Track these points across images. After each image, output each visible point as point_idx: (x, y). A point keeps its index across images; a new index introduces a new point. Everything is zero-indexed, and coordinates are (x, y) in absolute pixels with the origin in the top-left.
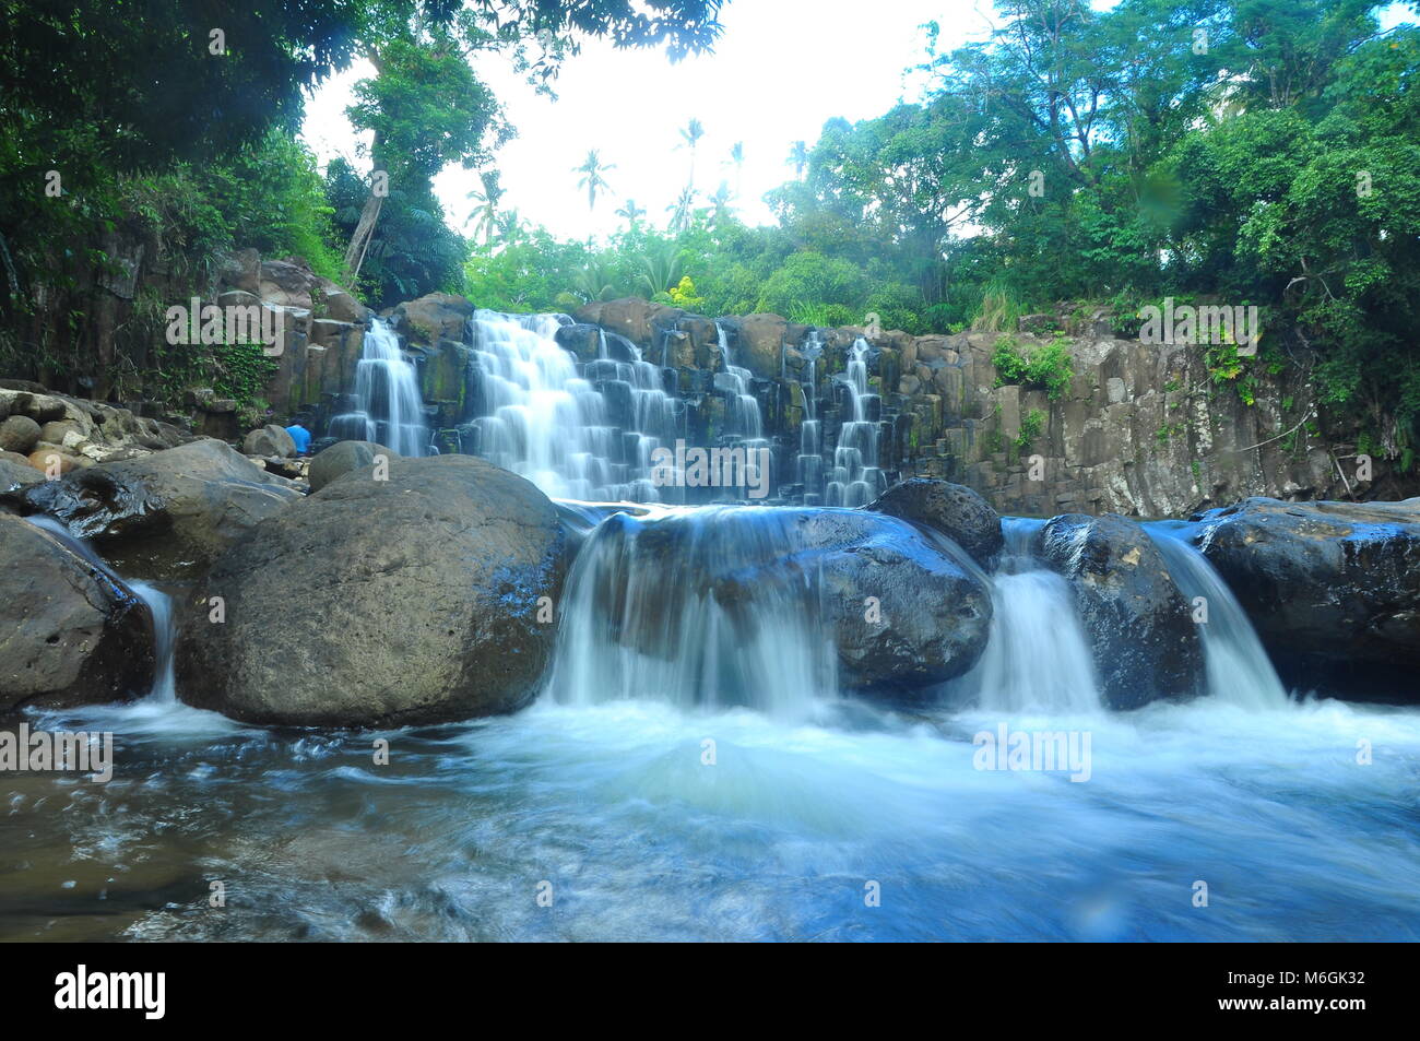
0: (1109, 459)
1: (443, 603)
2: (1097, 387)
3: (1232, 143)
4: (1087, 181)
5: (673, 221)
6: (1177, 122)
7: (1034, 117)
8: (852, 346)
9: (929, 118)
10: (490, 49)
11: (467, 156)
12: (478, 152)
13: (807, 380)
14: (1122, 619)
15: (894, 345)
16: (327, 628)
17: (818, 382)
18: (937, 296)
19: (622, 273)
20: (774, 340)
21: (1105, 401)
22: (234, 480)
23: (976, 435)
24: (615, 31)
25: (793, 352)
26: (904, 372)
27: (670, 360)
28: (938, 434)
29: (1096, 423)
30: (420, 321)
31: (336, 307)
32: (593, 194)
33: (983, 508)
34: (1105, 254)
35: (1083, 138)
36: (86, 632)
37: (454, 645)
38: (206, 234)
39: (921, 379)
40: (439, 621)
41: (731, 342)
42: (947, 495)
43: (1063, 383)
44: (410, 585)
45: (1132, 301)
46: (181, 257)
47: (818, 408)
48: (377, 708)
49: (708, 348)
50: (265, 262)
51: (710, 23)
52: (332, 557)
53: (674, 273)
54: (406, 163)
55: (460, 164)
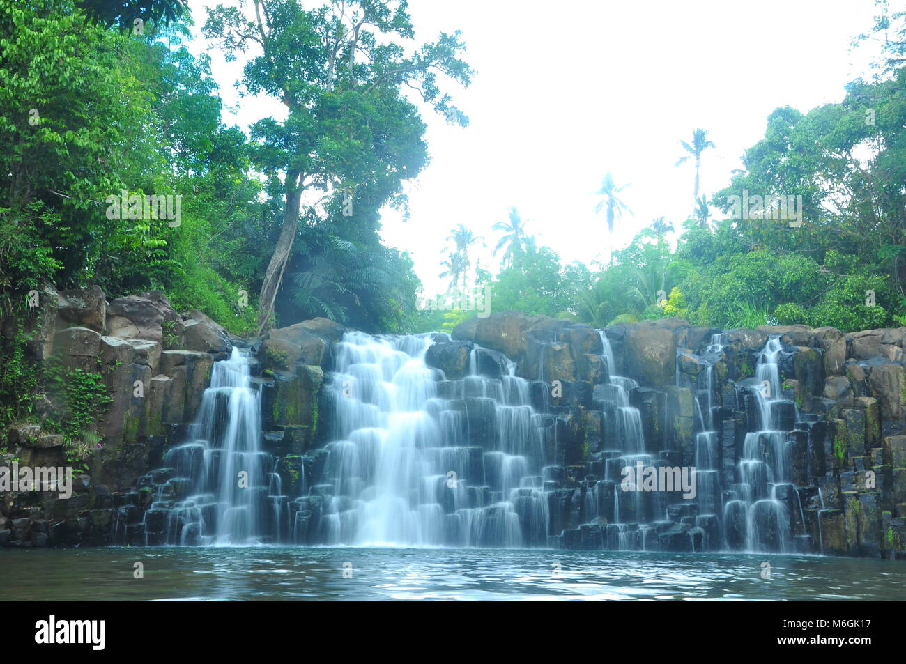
8: (763, 346)
13: (704, 387)
15: (817, 343)
20: (663, 346)
25: (688, 356)
26: (832, 373)
27: (546, 373)
28: (874, 443)
30: (278, 347)
31: (191, 337)
39: (852, 380)
41: (616, 350)
49: (588, 359)
53: (666, 285)
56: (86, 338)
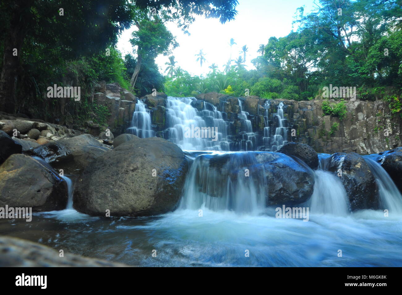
0: (359, 137)
1: (149, 180)
2: (355, 115)
3: (397, 39)
4: (350, 53)
5: (225, 69)
6: (378, 34)
7: (333, 34)
8: (279, 104)
9: (301, 36)
10: (171, 21)
11: (165, 52)
12: (168, 51)
14: (355, 185)
15: (291, 104)
16: (115, 187)
17: (269, 116)
18: (304, 89)
19: (210, 85)
20: (255, 103)
21: (357, 119)
22: (92, 146)
23: (317, 131)
24: (206, 14)
25: (261, 107)
26: (295, 112)
27: (225, 110)
28: (306, 131)
29: (355, 126)
30: (151, 100)
31: (127, 97)
32: (201, 62)
33: (312, 151)
34: (356, 75)
35: (348, 40)
36: (48, 189)
37: (152, 192)
38: (90, 77)
39: (300, 114)
40: (147, 185)
41: (243, 104)
42: (301, 147)
43: (344, 114)
44: (139, 175)
45: (365, 89)
46: (84, 84)
47: (269, 124)
48: (130, 211)
49: (236, 106)
50: (107, 84)
51: (233, 10)
52: (117, 167)
53: (226, 85)
54: (147, 55)
55: (162, 55)
56: (103, 96)
